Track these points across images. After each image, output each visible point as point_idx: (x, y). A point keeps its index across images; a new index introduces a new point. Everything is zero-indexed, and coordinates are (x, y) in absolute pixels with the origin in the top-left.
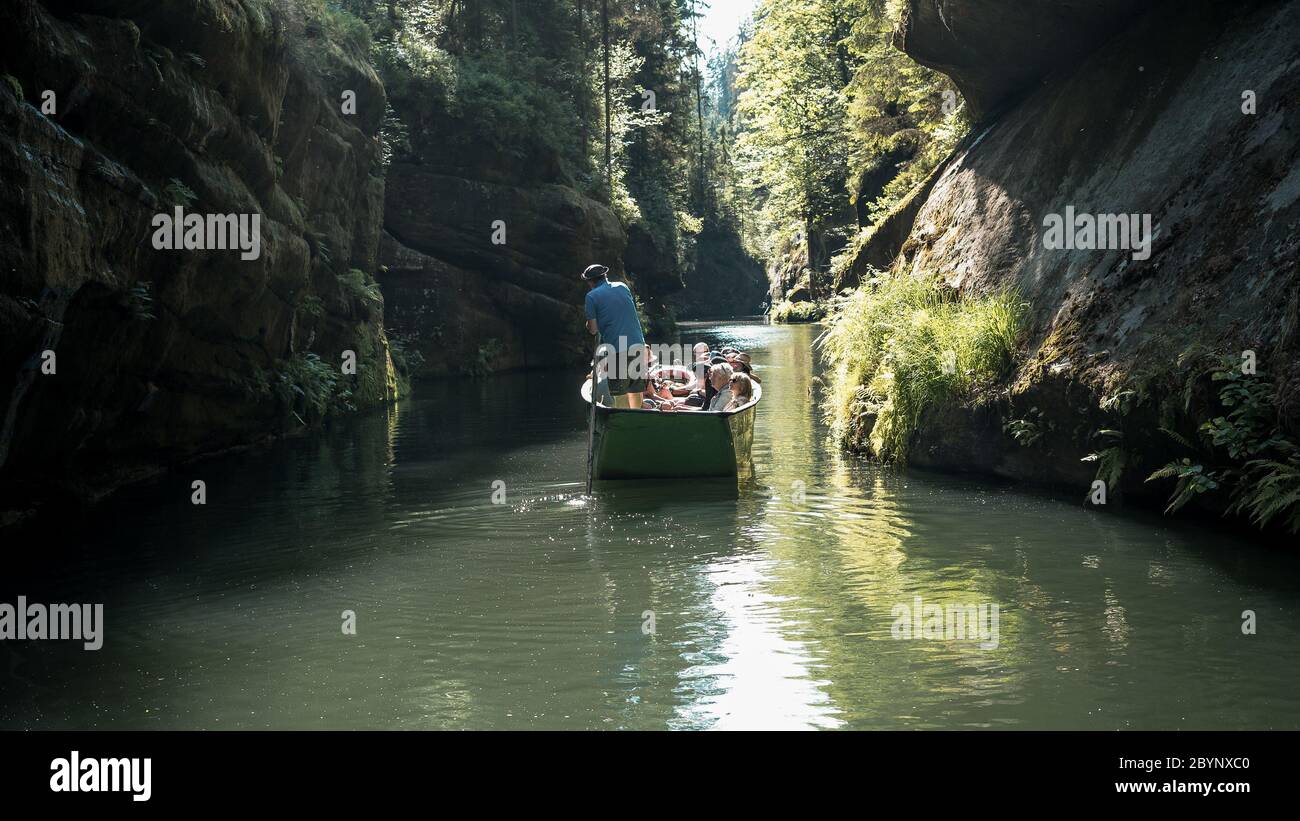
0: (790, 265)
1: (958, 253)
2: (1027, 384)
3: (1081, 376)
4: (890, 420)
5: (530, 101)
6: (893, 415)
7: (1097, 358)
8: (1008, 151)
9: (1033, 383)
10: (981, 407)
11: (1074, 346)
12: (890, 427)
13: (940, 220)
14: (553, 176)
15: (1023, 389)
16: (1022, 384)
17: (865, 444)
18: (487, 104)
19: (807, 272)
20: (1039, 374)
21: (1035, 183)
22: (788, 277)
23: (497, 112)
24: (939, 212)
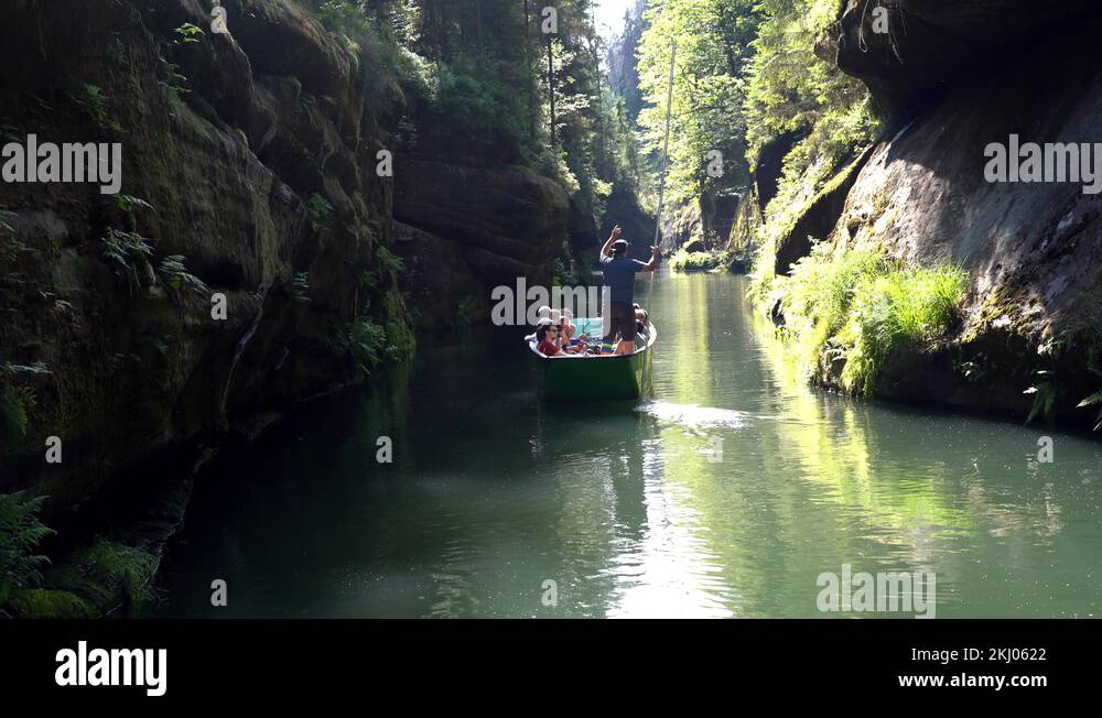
0: (682, 220)
1: (898, 230)
2: (973, 336)
3: (1019, 329)
4: (859, 363)
5: (497, 98)
6: (862, 360)
7: (1031, 316)
8: (934, 149)
9: (979, 334)
10: (934, 352)
11: (1011, 307)
12: (859, 368)
13: (878, 202)
14: (514, 158)
15: (970, 339)
16: (969, 335)
17: (834, 381)
18: (462, 101)
19: (700, 226)
20: (985, 327)
21: (961, 176)
22: (681, 230)
23: (471, 108)
24: (875, 196)
